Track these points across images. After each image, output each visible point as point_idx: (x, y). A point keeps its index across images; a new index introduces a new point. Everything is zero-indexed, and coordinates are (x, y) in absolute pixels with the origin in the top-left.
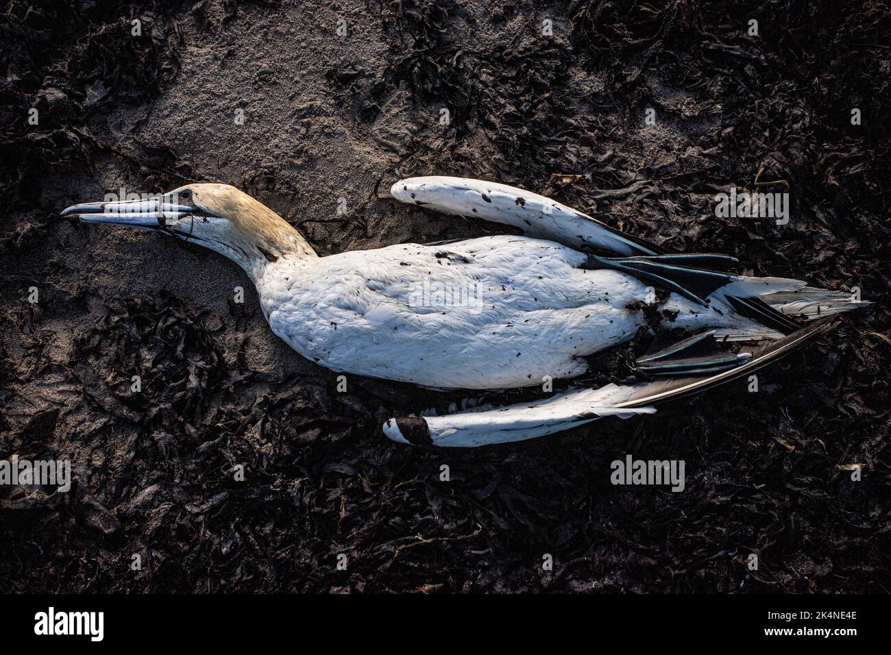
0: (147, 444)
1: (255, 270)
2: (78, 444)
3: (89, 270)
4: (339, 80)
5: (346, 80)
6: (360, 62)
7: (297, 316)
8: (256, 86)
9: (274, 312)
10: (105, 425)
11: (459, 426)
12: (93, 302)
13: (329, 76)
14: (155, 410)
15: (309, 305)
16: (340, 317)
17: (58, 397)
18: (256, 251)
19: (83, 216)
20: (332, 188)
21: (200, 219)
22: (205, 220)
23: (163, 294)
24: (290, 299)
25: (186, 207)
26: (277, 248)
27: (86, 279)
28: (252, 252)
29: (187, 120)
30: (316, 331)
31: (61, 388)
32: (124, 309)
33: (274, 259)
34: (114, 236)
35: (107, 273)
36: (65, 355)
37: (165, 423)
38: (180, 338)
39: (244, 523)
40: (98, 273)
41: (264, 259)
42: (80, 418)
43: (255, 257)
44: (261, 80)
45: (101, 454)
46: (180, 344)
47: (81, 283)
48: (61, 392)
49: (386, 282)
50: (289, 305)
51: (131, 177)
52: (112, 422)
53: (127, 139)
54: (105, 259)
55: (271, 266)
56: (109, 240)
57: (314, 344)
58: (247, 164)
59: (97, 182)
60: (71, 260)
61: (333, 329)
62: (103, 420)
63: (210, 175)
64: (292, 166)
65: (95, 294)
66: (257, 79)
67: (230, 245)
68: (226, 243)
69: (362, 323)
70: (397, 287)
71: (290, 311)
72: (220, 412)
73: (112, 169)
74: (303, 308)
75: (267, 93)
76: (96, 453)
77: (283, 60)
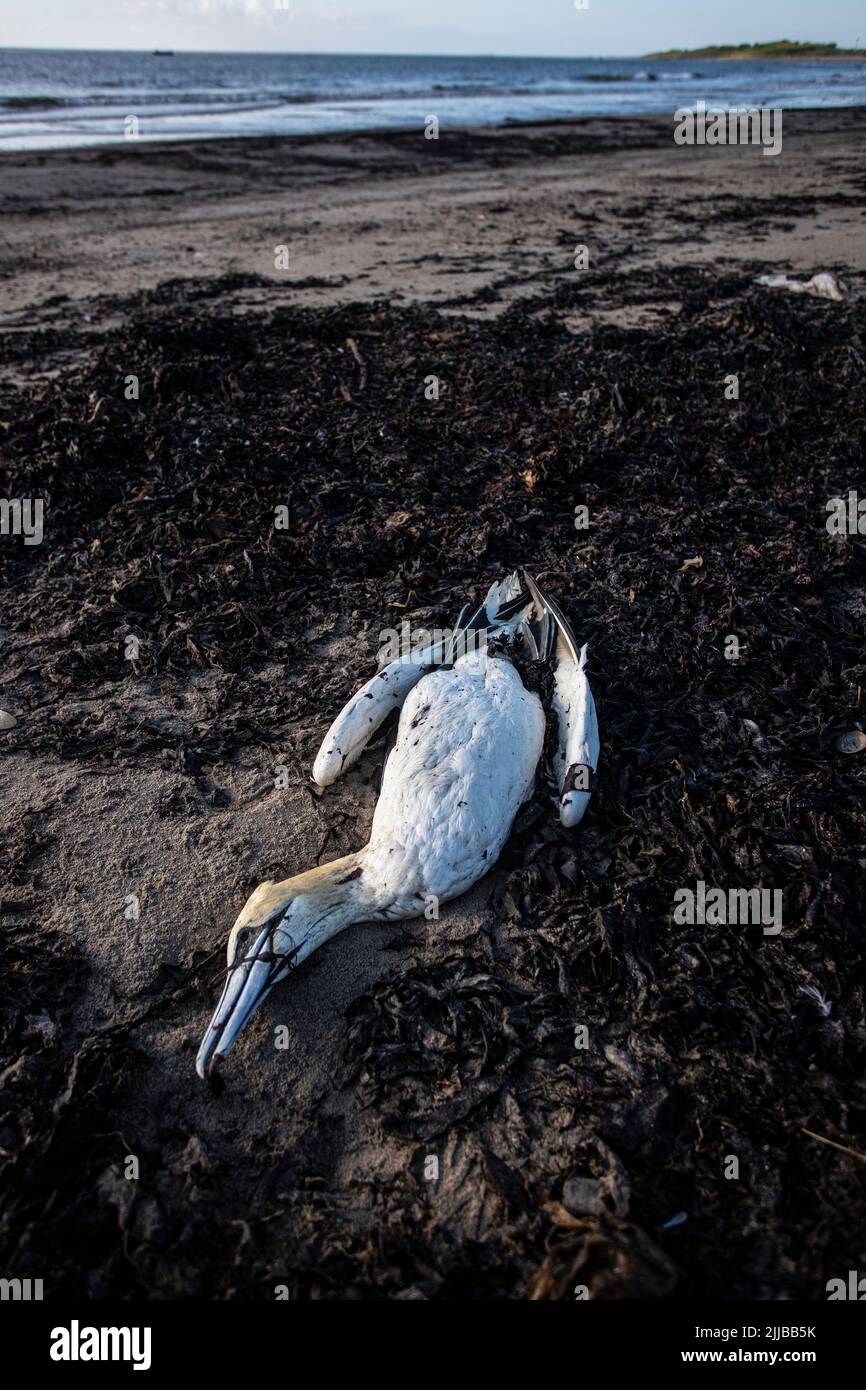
0: (550, 1049)
1: (362, 900)
2: (536, 1144)
3: (282, 1103)
4: (171, 807)
5: (176, 800)
6: (164, 789)
7: (438, 845)
8: (135, 874)
9: (424, 872)
10: (517, 1098)
11: (582, 739)
12: (329, 1108)
13: (163, 815)
14: (508, 1030)
15: (430, 829)
16: (456, 795)
17: (462, 1166)
18: (342, 888)
19: (218, 1050)
20: (289, 834)
21: (283, 922)
22: (288, 918)
23: (351, 1012)
24: (416, 849)
25: (262, 935)
26: (346, 869)
27: (292, 1112)
28: (341, 894)
29: (138, 939)
30: (461, 828)
31: (448, 1161)
32: (358, 1058)
33: (358, 873)
34: (248, 1058)
35: (295, 1081)
36: (399, 1153)
37: (526, 1021)
38: (421, 989)
39: (663, 943)
40: (290, 1092)
41: (354, 883)
42: (498, 1138)
43: (347, 893)
44: (130, 868)
45: (554, 1115)
46: (427, 992)
47: (296, 1118)
48: (454, 1163)
49: (431, 753)
50: (423, 852)
51: (178, 1020)
52: (513, 1090)
53: (122, 1012)
54: (275, 1078)
55: (366, 877)
56: (250, 1067)
57: (473, 839)
58: (224, 899)
59: (164, 1059)
60: (256, 1127)
61: (466, 807)
62: (509, 1100)
63: (217, 938)
64: (249, 859)
65: (318, 1103)
66: (127, 870)
67: (322, 915)
68: (318, 918)
69: (467, 779)
70: (438, 747)
71: (431, 851)
72: (521, 971)
73: (154, 1039)
74: (431, 836)
75: (148, 867)
76: (553, 1122)
77: (121, 846)
